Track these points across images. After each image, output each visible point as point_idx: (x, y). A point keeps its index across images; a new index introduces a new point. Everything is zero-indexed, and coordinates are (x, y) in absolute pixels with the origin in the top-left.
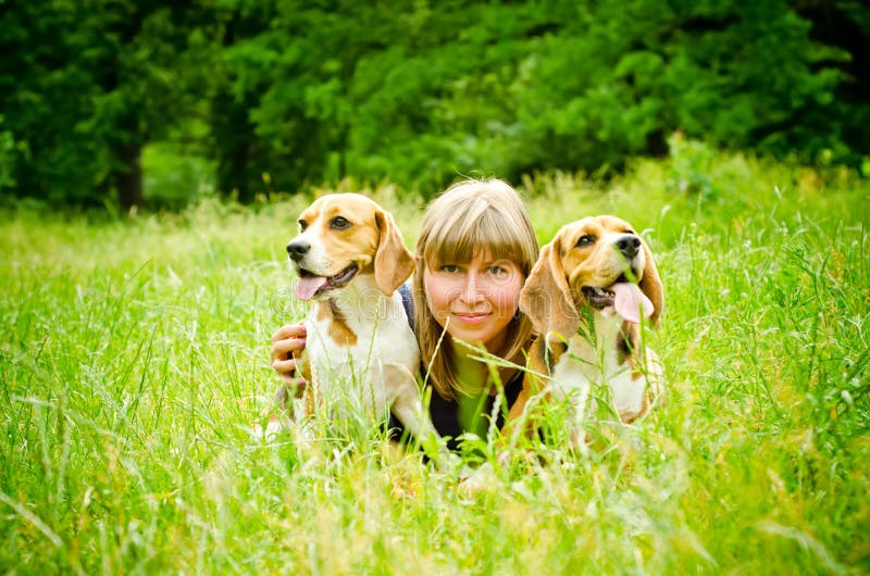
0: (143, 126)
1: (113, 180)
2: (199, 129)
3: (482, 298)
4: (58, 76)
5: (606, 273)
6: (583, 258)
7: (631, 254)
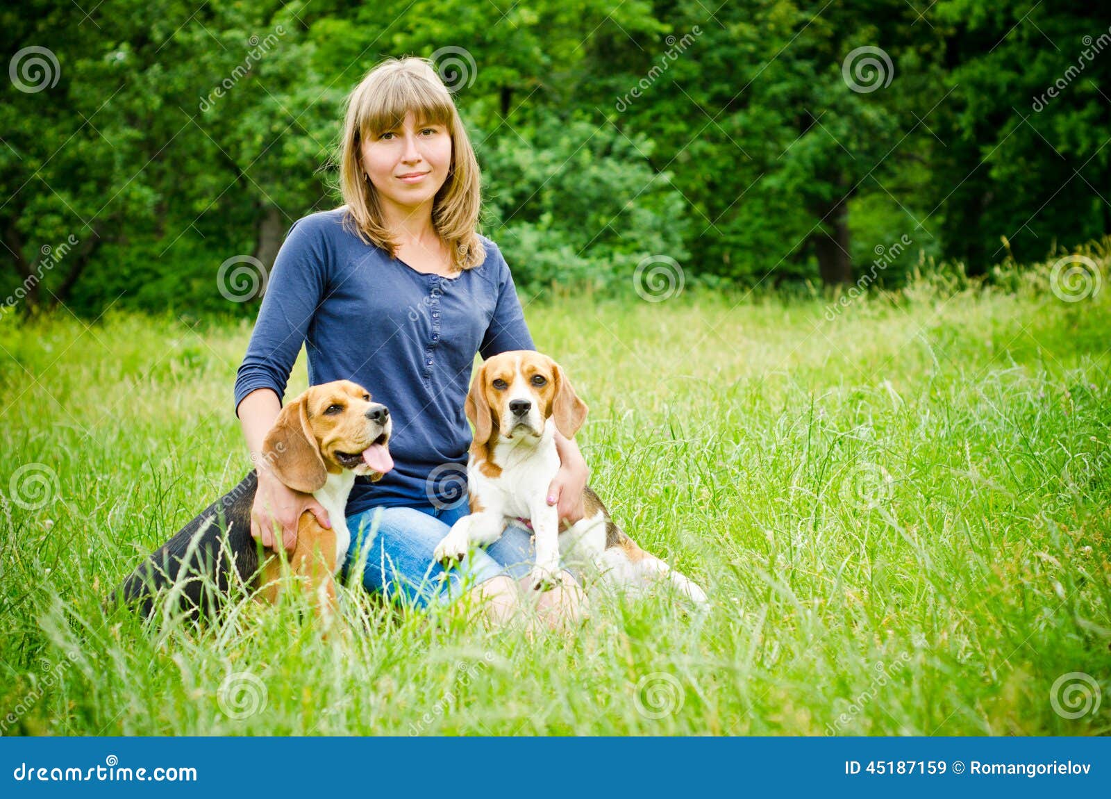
0: (846, 177)
1: (812, 245)
2: (919, 175)
4: (738, 119)
5: (361, 440)
6: (333, 425)
7: (382, 423)
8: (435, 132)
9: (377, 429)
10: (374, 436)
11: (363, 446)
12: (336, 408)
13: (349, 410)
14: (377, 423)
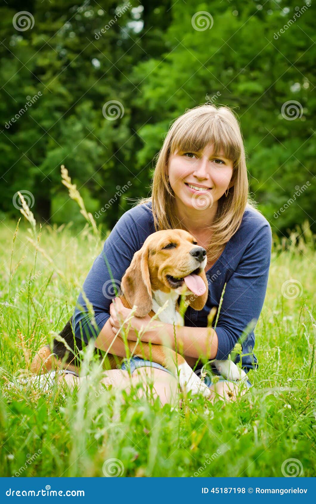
3: (208, 177)
5: (184, 270)
6: (168, 256)
7: (201, 260)
8: (224, 163)
9: (197, 264)
10: (193, 268)
11: (185, 274)
12: (172, 245)
13: (179, 248)
14: (197, 259)
